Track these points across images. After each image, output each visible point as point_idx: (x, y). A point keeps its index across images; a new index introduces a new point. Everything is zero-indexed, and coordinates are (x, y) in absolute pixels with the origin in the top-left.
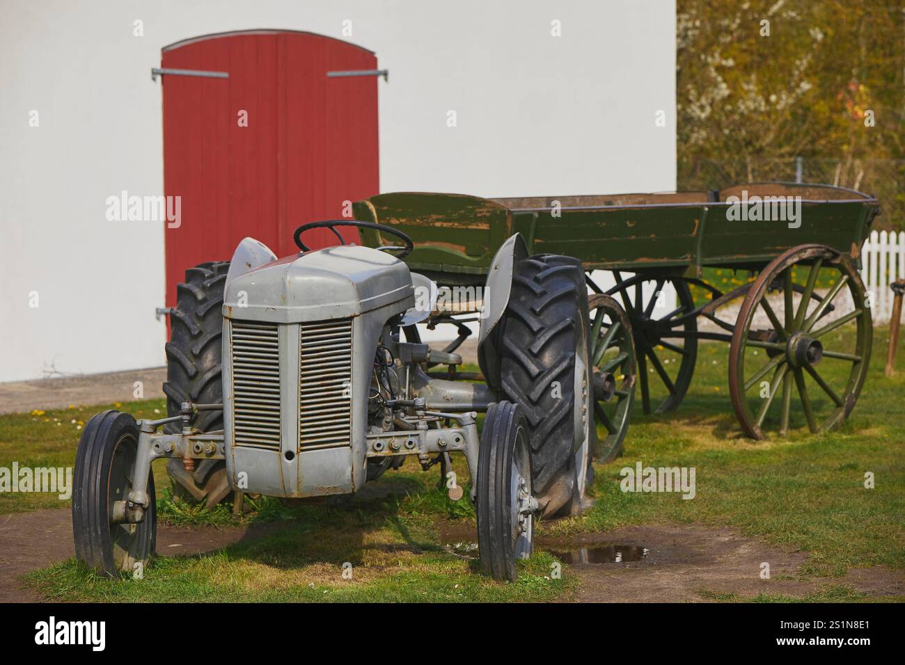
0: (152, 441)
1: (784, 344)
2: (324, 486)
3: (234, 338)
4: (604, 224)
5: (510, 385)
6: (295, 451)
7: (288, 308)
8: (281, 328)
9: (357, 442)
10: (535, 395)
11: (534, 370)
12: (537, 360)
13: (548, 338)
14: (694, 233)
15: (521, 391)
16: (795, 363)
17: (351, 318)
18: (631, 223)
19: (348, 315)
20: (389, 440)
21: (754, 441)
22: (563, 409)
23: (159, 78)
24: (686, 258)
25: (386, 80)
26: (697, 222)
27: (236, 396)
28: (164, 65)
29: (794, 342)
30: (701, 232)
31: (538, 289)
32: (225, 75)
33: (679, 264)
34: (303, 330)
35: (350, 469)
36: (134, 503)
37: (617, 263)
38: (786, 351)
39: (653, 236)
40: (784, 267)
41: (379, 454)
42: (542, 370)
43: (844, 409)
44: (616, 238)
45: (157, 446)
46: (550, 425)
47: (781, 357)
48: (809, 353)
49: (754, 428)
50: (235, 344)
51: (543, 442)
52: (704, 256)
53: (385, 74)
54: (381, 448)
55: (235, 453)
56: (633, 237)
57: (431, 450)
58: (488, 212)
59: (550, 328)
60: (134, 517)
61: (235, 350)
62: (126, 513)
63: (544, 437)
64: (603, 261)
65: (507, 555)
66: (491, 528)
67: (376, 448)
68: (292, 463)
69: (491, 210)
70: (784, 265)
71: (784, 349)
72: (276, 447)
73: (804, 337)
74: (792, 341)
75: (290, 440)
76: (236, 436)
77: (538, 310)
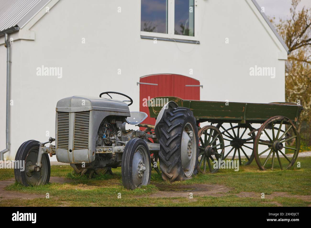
0: (42, 149)
1: (272, 144)
2: (81, 160)
3: (58, 117)
4: (213, 106)
5: (161, 141)
6: (72, 150)
7: (71, 108)
8: (70, 114)
9: (90, 147)
10: (167, 144)
11: (168, 137)
12: (169, 134)
13: (172, 128)
14: (243, 111)
15: (164, 143)
16: (275, 149)
17: (89, 111)
18: (222, 106)
19: (88, 110)
20: (103, 149)
21: (262, 170)
22: (176, 148)
23: (139, 85)
24: (241, 118)
25: (202, 88)
26: (244, 107)
27: (58, 134)
28: (140, 81)
29: (275, 143)
30: (245, 111)
31: (172, 115)
32: (157, 85)
33: (239, 119)
34: (76, 114)
35: (88, 155)
36: (37, 166)
37: (218, 117)
38: (273, 146)
39: (230, 111)
40: (271, 122)
41: (100, 153)
42: (170, 137)
43: (291, 163)
44: (217, 110)
45: (44, 150)
46: (171, 153)
47: (271, 147)
48: (279, 146)
49: (262, 167)
50: (59, 119)
51: (170, 158)
52: (246, 117)
53: (202, 86)
54: (101, 151)
55: (57, 150)
56: (223, 110)
57: (116, 152)
58: (178, 101)
59: (174, 125)
60: (37, 170)
61: (58, 121)
62: (35, 169)
63: (170, 156)
64: (214, 117)
65: (130, 181)
66: (125, 173)
67: (99, 151)
68: (71, 153)
69: (178, 100)
70: (271, 121)
71: (272, 145)
72: (67, 149)
73: (278, 142)
74: (274, 143)
75: (71, 147)
76: (58, 145)
77: (171, 120)
